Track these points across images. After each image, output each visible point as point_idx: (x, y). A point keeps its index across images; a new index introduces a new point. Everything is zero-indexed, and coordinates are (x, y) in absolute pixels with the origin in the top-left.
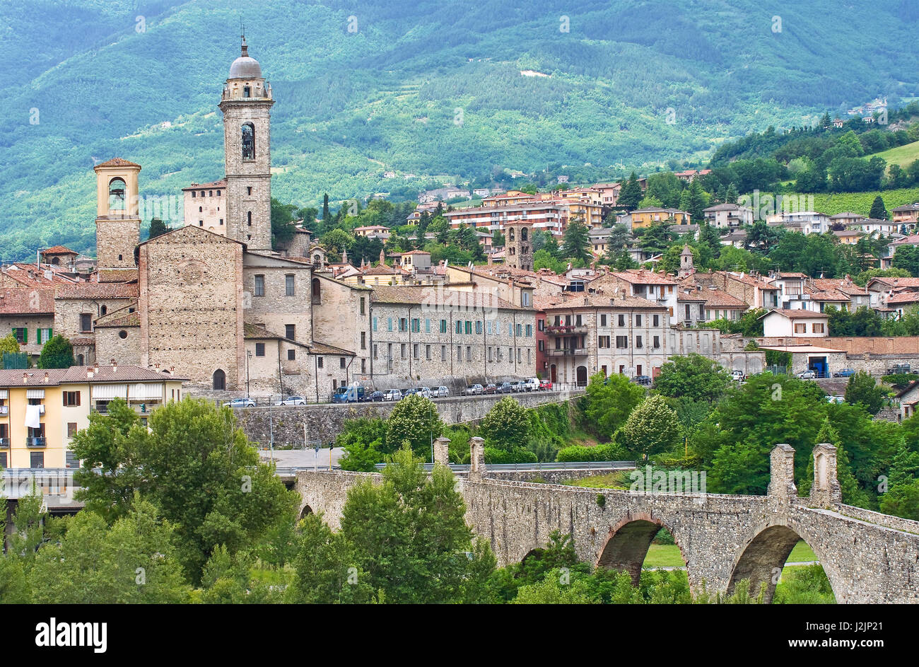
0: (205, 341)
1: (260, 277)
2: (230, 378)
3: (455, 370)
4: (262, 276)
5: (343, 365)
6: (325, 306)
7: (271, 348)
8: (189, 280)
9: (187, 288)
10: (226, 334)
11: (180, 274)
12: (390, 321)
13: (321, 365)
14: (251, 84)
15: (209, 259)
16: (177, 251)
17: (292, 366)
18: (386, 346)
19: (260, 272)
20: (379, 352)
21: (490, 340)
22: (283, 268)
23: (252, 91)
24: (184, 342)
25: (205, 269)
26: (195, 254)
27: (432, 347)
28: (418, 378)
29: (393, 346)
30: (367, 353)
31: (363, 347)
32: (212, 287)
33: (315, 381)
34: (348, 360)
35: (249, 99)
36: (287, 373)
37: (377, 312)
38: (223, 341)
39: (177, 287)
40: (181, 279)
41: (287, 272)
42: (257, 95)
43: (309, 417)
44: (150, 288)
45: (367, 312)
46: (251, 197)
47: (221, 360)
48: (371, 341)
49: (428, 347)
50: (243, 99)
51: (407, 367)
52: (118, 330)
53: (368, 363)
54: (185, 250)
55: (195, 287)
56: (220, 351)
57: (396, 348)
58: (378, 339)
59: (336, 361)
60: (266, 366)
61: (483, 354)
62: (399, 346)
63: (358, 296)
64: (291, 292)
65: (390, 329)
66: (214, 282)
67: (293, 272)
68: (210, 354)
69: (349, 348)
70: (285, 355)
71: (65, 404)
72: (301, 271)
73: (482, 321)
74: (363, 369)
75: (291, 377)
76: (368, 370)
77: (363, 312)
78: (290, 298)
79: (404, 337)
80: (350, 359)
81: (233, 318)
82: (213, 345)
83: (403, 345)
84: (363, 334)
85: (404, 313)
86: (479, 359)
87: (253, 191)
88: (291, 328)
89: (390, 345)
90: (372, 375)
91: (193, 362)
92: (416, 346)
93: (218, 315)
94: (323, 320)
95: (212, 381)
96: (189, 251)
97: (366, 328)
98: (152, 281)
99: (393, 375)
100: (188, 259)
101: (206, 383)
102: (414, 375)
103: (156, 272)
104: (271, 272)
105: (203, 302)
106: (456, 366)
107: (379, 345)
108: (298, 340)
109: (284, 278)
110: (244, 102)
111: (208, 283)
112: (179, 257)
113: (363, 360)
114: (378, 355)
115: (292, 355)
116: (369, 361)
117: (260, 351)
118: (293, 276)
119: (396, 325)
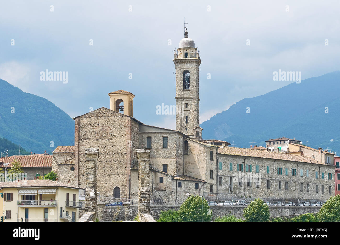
0: (110, 171)
1: (149, 139)
2: (123, 191)
3: (276, 194)
4: (150, 138)
5: (197, 187)
6: (190, 155)
8: (101, 138)
9: (100, 142)
10: (121, 167)
11: (97, 135)
12: (231, 165)
13: (180, 185)
14: (188, 51)
15: (113, 126)
16: (95, 121)
17: (162, 186)
18: (228, 179)
19: (149, 135)
20: (223, 181)
21: (302, 179)
22: (161, 133)
23: (189, 55)
25: (110, 131)
26: (105, 123)
28: (250, 197)
30: (214, 181)
31: (212, 177)
32: (114, 141)
33: (175, 195)
34: (200, 185)
35: (186, 58)
36: (157, 190)
37: (221, 160)
38: (119, 171)
39: (95, 141)
40: (97, 137)
41: (164, 135)
42: (192, 57)
43: (156, 212)
44: (80, 142)
45: (215, 159)
46: (188, 109)
47: (118, 181)
48: (217, 175)
50: (183, 58)
51: (242, 190)
52: (70, 166)
53: (215, 187)
54: (99, 121)
55: (105, 141)
56: (118, 176)
58: (222, 174)
59: (192, 185)
61: (297, 187)
63: (208, 150)
64: (165, 146)
65: (231, 169)
66: (115, 139)
67: (167, 135)
68: (112, 178)
69: (203, 178)
70: (158, 180)
72: (171, 134)
73: (296, 169)
74: (212, 190)
75: (160, 192)
76: (215, 190)
77: (212, 159)
78: (165, 149)
80: (202, 184)
81: (125, 159)
82: (114, 173)
84: (212, 171)
85: (241, 161)
86: (294, 189)
87: (189, 105)
88: (165, 166)
89: (231, 178)
90: (217, 194)
91: (103, 183)
93: (116, 157)
94: (189, 163)
95: (113, 193)
96: (102, 122)
97: (214, 167)
98: (82, 138)
99: (232, 195)
100: (101, 126)
101: (110, 194)
102: (247, 195)
103: (84, 133)
104: (155, 135)
105: (109, 149)
106: (277, 192)
107: (223, 178)
108: (169, 173)
109: (162, 138)
110: (183, 60)
111: (111, 139)
112: (96, 125)
113: (212, 185)
114: (222, 183)
115: (162, 180)
116: (216, 186)
118: (167, 137)
119: (235, 167)
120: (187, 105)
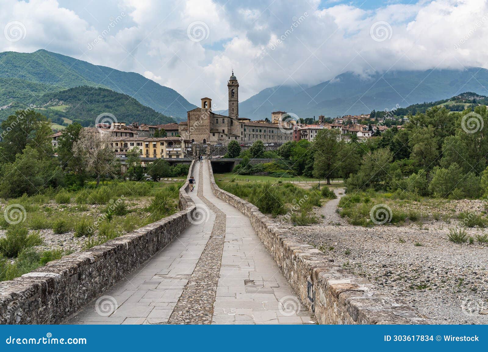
0: (202, 133)
1: (217, 119)
2: (207, 141)
3: (268, 141)
6: (233, 126)
7: (216, 135)
10: (206, 131)
11: (196, 118)
13: (229, 138)
14: (233, 81)
16: (195, 113)
17: (222, 138)
18: (248, 135)
19: (217, 118)
20: (247, 136)
21: (279, 135)
22: (222, 117)
24: (197, 133)
27: (262, 136)
29: (251, 135)
30: (243, 136)
31: (242, 135)
33: (228, 142)
34: (237, 138)
35: (233, 84)
36: (220, 140)
37: (246, 128)
38: (205, 133)
42: (235, 84)
46: (233, 105)
47: (205, 137)
48: (244, 134)
49: (260, 136)
50: (231, 84)
51: (254, 140)
53: (243, 138)
56: (205, 135)
57: (251, 136)
58: (246, 133)
59: (234, 138)
60: (215, 138)
62: (252, 135)
63: (241, 124)
64: (223, 122)
65: (250, 131)
67: (224, 118)
68: (202, 136)
69: (238, 135)
70: (221, 136)
71: (161, 145)
72: (226, 118)
73: (277, 131)
74: (242, 140)
76: (243, 140)
77: (242, 127)
78: (223, 124)
79: (253, 133)
81: (208, 128)
83: (253, 135)
84: (242, 132)
85: (254, 128)
86: (276, 139)
88: (223, 131)
89: (250, 135)
91: (199, 137)
92: (257, 135)
93: (204, 127)
94: (234, 129)
98: (190, 120)
101: (202, 142)
103: (191, 118)
104: (219, 118)
108: (225, 133)
109: (222, 119)
113: (242, 138)
115: (222, 136)
117: (214, 135)
120: (233, 103)
